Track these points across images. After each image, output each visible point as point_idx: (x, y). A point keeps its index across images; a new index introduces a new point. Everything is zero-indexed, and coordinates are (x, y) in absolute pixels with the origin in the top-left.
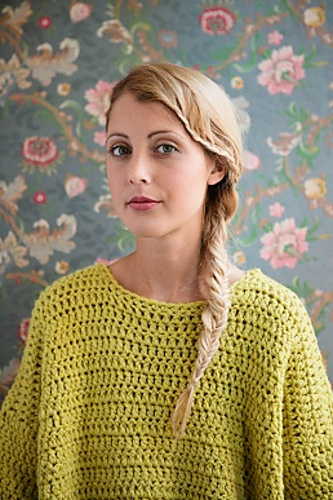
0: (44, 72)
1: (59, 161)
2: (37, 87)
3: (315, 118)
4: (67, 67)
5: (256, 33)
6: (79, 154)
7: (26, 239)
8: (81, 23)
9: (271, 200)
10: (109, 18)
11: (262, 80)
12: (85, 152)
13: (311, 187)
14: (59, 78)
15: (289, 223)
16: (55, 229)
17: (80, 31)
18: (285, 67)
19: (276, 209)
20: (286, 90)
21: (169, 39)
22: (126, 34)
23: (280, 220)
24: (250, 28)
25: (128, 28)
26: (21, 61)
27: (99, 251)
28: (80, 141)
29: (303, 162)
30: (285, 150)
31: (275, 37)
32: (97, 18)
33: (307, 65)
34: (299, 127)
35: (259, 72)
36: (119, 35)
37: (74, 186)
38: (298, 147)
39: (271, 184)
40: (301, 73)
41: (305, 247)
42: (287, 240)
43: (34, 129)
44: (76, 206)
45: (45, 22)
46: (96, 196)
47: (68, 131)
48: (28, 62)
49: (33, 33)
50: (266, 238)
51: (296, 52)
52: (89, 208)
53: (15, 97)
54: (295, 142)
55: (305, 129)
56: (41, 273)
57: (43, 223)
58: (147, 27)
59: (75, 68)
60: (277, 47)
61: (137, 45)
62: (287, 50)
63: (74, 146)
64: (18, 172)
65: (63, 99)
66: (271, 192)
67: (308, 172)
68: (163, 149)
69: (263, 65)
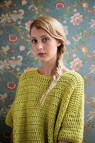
0: (15, 18)
1: (18, 42)
2: (13, 22)
3: (85, 32)
4: (21, 17)
5: (70, 9)
6: (24, 40)
7: (9, 62)
8: (24, 5)
9: (73, 53)
10: (32, 4)
11: (71, 21)
12: (25, 39)
13: (84, 50)
14: (18, 20)
15: (78, 59)
16: (17, 59)
17: (24, 7)
18: (77, 18)
19: (74, 55)
20: (78, 24)
21: (47, 10)
22: (36, 9)
23: (75, 58)
24: (68, 8)
25: (37, 7)
26: (9, 15)
27: (28, 65)
28: (24, 36)
29: (82, 43)
30: (77, 40)
31: (75, 10)
32: (29, 4)
33: (83, 18)
34: (81, 34)
35: (71, 19)
36: (34, 9)
37: (22, 48)
38: (80, 39)
39: (73, 49)
40: (82, 20)
41: (82, 65)
42: (77, 63)
43: (12, 33)
44: (22, 53)
45: (15, 5)
46: (28, 51)
47: (21, 34)
48: (11, 15)
49: (12, 8)
50: (72, 63)
51: (81, 14)
52: (26, 54)
53: (7, 25)
54: (80, 38)
55: (82, 35)
56: (13, 70)
57: (14, 57)
58: (42, 7)
59: (23, 17)
60: (76, 13)
61: (39, 12)
62: (78, 14)
63: (22, 38)
64: (7, 44)
65: (20, 25)
66: (73, 51)
67: (83, 46)
68: (45, 40)
69: (72, 18)
